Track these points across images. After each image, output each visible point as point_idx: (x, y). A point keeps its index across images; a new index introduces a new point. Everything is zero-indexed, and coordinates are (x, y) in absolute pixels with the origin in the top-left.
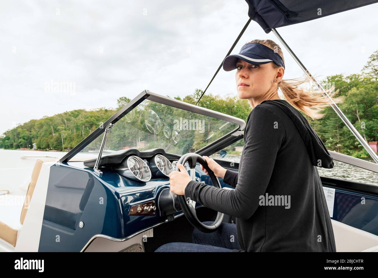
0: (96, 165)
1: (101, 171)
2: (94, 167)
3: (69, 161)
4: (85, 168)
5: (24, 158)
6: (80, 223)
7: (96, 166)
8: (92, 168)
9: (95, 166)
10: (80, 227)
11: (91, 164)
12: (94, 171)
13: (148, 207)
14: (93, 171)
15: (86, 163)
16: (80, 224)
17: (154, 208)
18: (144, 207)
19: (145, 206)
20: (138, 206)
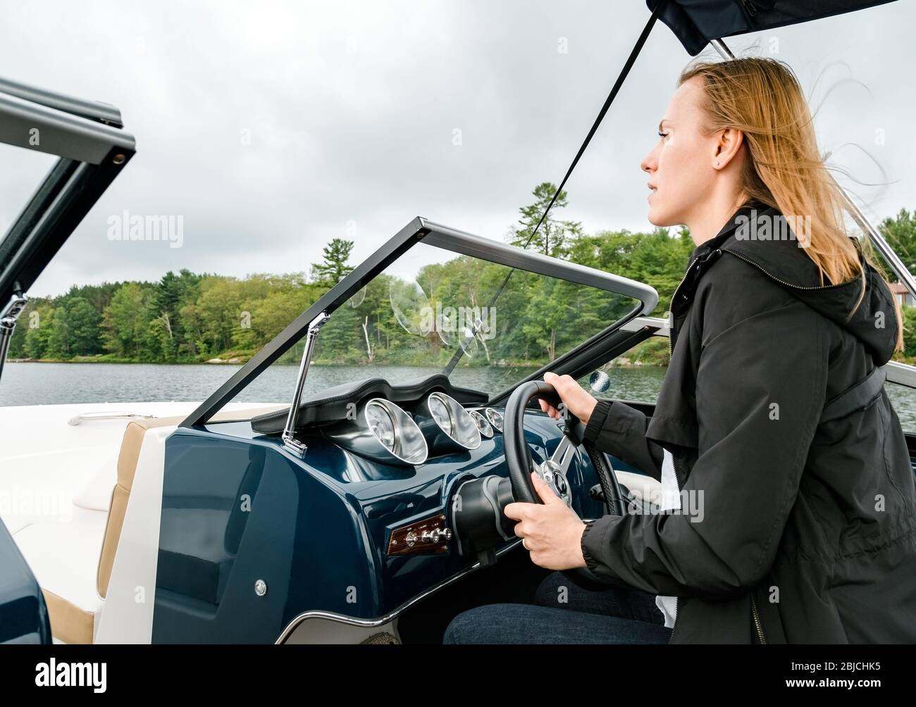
0: (288, 427)
1: (302, 443)
2: (282, 433)
3: (210, 420)
4: (256, 438)
5: (77, 422)
6: (257, 584)
7: (289, 429)
8: (276, 437)
9: (286, 430)
10: (258, 593)
11: (271, 427)
12: (284, 444)
13: (432, 532)
14: (281, 443)
15: (257, 424)
16: (258, 587)
17: (447, 533)
18: (421, 534)
19: (424, 529)
20: (408, 530)
